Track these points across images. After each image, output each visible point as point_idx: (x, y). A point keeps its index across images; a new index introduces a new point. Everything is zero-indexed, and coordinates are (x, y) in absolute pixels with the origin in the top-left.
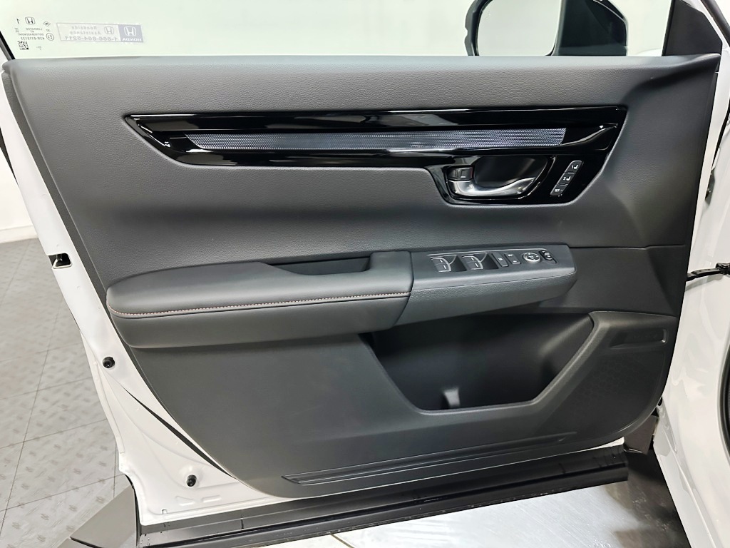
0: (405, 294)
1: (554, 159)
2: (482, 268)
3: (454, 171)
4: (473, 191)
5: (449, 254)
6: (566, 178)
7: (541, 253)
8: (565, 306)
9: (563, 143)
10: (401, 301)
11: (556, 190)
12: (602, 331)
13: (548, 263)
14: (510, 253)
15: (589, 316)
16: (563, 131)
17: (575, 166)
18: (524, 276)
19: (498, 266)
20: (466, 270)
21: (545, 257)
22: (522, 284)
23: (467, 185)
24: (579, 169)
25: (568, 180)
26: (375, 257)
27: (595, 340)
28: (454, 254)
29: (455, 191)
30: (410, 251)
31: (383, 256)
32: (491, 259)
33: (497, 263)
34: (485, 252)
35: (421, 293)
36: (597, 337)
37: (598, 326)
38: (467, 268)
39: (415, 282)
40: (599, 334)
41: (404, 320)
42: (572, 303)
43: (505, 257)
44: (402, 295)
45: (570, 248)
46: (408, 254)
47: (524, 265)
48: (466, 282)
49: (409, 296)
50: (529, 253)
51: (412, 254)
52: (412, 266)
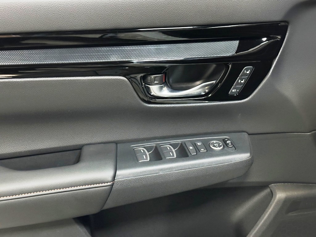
0: (109, 184)
1: (230, 66)
2: (175, 156)
3: (149, 77)
4: (166, 92)
5: (148, 144)
6: (241, 81)
7: (224, 141)
8: (249, 180)
9: (236, 53)
10: (105, 190)
11: (233, 91)
12: (279, 201)
13: (230, 150)
14: (199, 141)
15: (270, 188)
16: (236, 43)
17: (247, 71)
18: (209, 163)
19: (189, 154)
20: (161, 159)
21: (227, 145)
22: (206, 169)
23: (161, 88)
24: (250, 72)
25: (242, 82)
26: (85, 150)
27: (274, 208)
28: (153, 144)
29: (151, 93)
30: (116, 143)
31: (92, 148)
32: (183, 147)
33: (187, 151)
34: (179, 141)
35: (123, 181)
36: (275, 206)
37: (276, 196)
38: (163, 157)
39: (118, 172)
40: (277, 203)
41: (110, 204)
42: (254, 178)
43: (195, 145)
44: (106, 184)
45: (249, 134)
46: (114, 145)
47: (210, 153)
48: (161, 170)
49: (112, 185)
50: (215, 142)
51: (118, 145)
52: (117, 157)
